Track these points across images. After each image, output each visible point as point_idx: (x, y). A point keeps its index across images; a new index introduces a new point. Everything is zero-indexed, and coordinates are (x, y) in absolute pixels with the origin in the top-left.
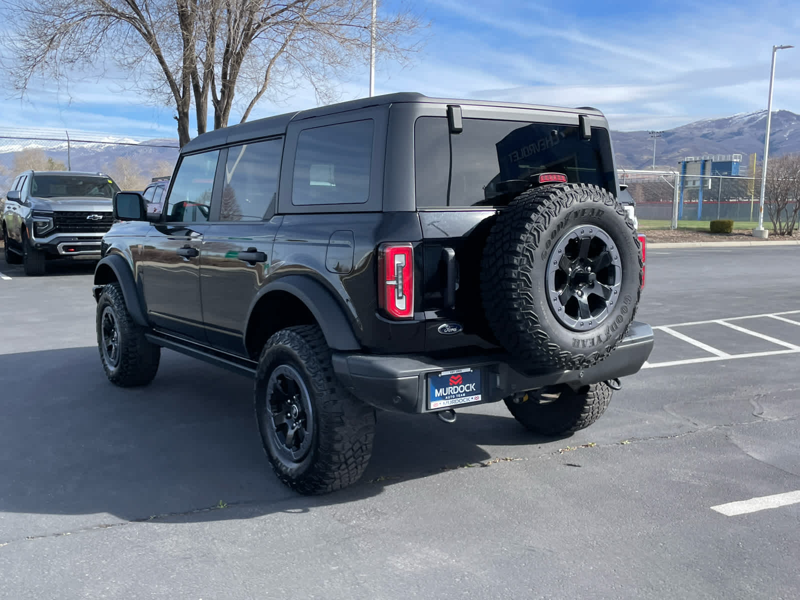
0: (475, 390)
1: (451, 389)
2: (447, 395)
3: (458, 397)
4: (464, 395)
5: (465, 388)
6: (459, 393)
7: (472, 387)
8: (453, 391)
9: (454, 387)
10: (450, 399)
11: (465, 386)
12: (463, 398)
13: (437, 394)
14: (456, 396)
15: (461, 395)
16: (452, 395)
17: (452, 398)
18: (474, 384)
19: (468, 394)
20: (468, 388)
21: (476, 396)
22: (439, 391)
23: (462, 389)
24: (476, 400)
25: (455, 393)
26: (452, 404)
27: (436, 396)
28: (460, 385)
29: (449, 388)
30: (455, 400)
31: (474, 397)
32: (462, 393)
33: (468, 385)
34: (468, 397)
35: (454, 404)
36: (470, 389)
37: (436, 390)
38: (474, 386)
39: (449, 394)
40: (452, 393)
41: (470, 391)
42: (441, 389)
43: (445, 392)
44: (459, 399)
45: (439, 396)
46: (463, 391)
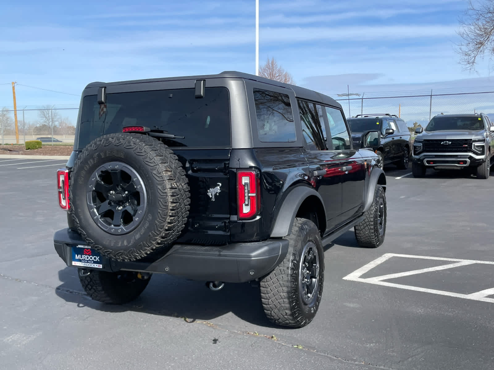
0: (99, 261)
1: (84, 257)
2: (83, 260)
3: (89, 263)
4: (92, 262)
5: (93, 258)
6: (89, 260)
7: (97, 258)
8: (86, 258)
9: (87, 256)
10: (84, 262)
11: (93, 257)
12: (91, 264)
13: (77, 257)
14: (87, 261)
15: (91, 262)
16: (86, 260)
17: (85, 262)
18: (99, 257)
19: (95, 262)
20: (95, 259)
21: (99, 265)
22: (78, 256)
23: (91, 258)
24: (99, 267)
25: (87, 259)
26: (84, 266)
27: (76, 258)
28: (90, 255)
29: (84, 256)
30: (86, 263)
31: (98, 265)
32: (92, 261)
33: (95, 257)
34: (94, 264)
35: (85, 266)
36: (96, 259)
37: (76, 255)
38: (99, 259)
39: (84, 259)
40: (85, 259)
41: (96, 261)
42: (79, 255)
43: (81, 258)
44: (89, 264)
45: (78, 259)
46: (92, 260)
